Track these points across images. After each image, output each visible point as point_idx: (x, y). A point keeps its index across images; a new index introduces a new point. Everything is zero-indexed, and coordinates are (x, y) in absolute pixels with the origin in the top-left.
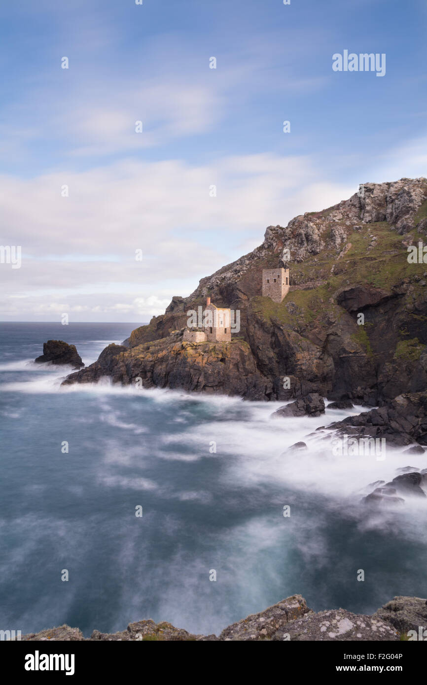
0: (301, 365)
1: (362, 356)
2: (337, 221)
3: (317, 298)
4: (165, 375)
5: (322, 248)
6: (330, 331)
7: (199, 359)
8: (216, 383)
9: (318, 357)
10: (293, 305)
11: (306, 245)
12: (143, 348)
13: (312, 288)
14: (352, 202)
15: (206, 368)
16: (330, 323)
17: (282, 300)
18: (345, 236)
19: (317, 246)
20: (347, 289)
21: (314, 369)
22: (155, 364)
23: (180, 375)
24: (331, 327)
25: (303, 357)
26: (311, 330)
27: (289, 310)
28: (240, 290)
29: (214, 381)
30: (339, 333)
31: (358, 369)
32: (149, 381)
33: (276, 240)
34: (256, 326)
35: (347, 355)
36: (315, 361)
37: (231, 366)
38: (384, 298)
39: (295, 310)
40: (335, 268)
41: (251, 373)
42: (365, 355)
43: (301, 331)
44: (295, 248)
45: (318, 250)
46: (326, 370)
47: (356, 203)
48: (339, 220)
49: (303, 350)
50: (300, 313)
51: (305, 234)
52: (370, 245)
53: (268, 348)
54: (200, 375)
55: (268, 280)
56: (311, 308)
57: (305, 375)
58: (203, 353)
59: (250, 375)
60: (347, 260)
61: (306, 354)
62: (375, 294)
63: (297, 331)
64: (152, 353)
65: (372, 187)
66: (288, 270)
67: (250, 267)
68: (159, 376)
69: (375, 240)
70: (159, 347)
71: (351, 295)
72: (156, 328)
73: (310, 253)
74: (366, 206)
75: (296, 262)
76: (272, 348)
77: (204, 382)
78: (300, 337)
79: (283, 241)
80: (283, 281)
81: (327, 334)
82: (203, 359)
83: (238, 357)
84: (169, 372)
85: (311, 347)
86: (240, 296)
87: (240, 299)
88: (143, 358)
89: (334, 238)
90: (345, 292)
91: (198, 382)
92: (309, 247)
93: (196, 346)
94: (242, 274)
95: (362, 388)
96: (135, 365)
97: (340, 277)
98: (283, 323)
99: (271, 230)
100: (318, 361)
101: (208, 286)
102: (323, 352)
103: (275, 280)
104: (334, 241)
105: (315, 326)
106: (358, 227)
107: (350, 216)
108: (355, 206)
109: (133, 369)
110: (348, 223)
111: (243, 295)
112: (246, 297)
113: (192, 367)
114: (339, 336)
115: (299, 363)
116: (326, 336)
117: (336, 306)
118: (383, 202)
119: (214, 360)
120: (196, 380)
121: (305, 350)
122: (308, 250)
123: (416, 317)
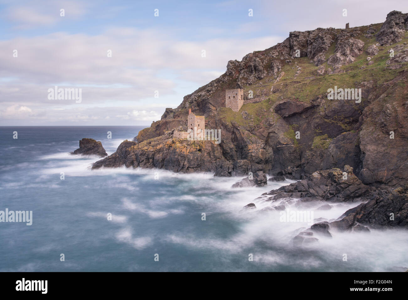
0: (251, 153)
1: (291, 147)
2: (275, 57)
3: (262, 109)
4: (162, 161)
5: (265, 75)
6: (270, 130)
7: (184, 150)
8: (196, 166)
9: (263, 147)
10: (246, 113)
11: (254, 73)
12: (146, 143)
14: (285, 44)
15: (189, 155)
16: (271, 125)
17: (239, 110)
18: (280, 67)
19: (262, 74)
20: (281, 102)
21: (260, 155)
22: (155, 153)
23: (172, 161)
24: (271, 128)
25: (253, 148)
26: (258, 130)
27: (244, 117)
28: (211, 104)
29: (194, 164)
30: (276, 132)
31: (289, 155)
32: (151, 165)
33: (235, 70)
34: (222, 127)
35: (281, 146)
36: (261, 150)
37: (206, 154)
38: (306, 108)
39: (248, 117)
40: (273, 88)
41: (219, 158)
42: (293, 145)
43: (251, 131)
44: (247, 75)
45: (263, 77)
46: (268, 156)
47: (288, 45)
48: (276, 56)
49: (253, 143)
50: (251, 118)
51: (254, 66)
52: (297, 73)
53: (230, 142)
54: (185, 160)
55: (229, 97)
56: (258, 115)
57: (254, 159)
58: (187, 146)
59: (218, 159)
60: (281, 83)
61: (255, 145)
62: (300, 106)
63: (249, 131)
64: (153, 146)
65: (298, 34)
66: (242, 90)
67: (218, 88)
68: (158, 161)
69: (300, 70)
70: (157, 142)
71: (284, 107)
72: (155, 129)
73: (257, 78)
74: (294, 47)
75: (248, 85)
76: (232, 142)
77: (188, 165)
78: (251, 135)
79: (239, 70)
80: (239, 97)
81: (269, 132)
82: (187, 150)
83: (210, 148)
84: (164, 159)
85: (258, 141)
86: (211, 108)
87: (211, 110)
88: (147, 149)
89: (273, 68)
90: (280, 104)
92: (256, 75)
93: (182, 141)
94: (212, 92)
95: (291, 168)
96: (141, 154)
97: (277, 94)
98: (240, 126)
99: (231, 63)
100: (263, 150)
101: (190, 101)
102: (266, 144)
103: (234, 96)
104: (273, 70)
105: (260, 127)
106: (289, 61)
107: (283, 53)
108: (286, 47)
109: (140, 157)
110: (282, 58)
111: (213, 107)
112: (215, 108)
113: (179, 155)
114: (276, 134)
115: (250, 151)
116: (268, 134)
117: (274, 113)
118: (305, 44)
119: (194, 150)
120: (182, 164)
121: (254, 143)
122: (255, 76)
123: (326, 120)
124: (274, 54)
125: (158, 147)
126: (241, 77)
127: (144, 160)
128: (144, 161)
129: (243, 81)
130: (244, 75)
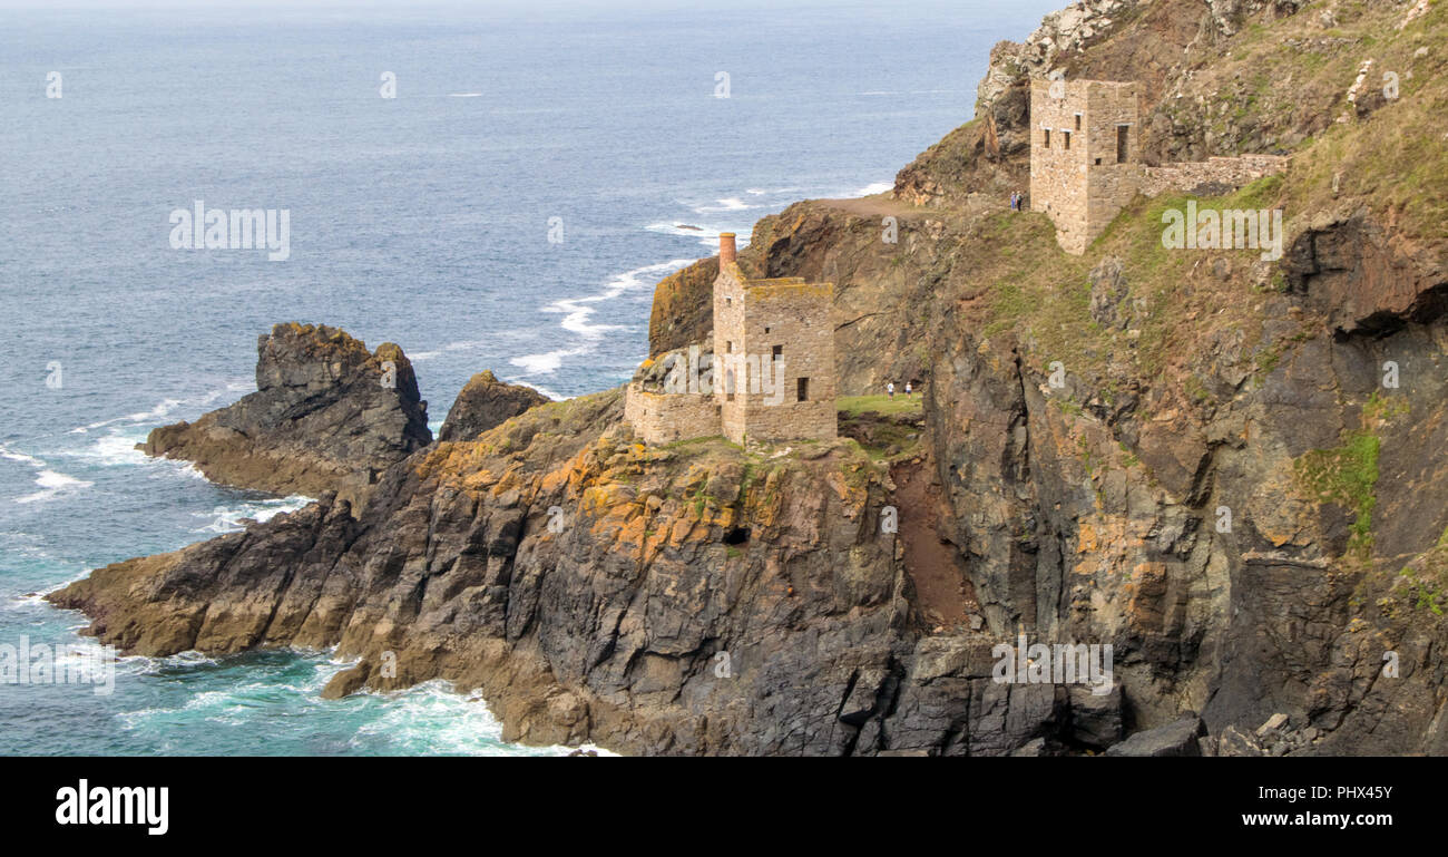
0: (1088, 579)
1: (1314, 568)
6: (1219, 429)
7: (633, 530)
8: (686, 646)
9: (1164, 547)
10: (1115, 275)
13: (1226, 187)
15: (660, 570)
16: (1226, 390)
17: (1088, 241)
20: (1321, 221)
21: (1132, 606)
22: (523, 519)
23: (567, 596)
24: (1227, 408)
25: (1099, 545)
27: (1094, 302)
29: (683, 633)
30: (1252, 442)
31: (1293, 627)
35: (1258, 555)
36: (1146, 568)
37: (772, 569)
38: (1422, 293)
39: (1116, 304)
40: (1366, 77)
41: (865, 602)
42: (1323, 561)
43: (1115, 414)
46: (1195, 613)
49: (1108, 508)
50: (1130, 321)
53: (993, 478)
54: (631, 601)
56: (1179, 297)
58: (654, 501)
59: (858, 610)
61: (1115, 525)
63: (1099, 412)
71: (1334, 254)
77: (641, 634)
78: (1108, 444)
80: (1097, 147)
81: (1209, 439)
82: (650, 529)
83: (811, 526)
84: (550, 572)
85: (1138, 498)
88: (485, 488)
90: (1313, 234)
91: (616, 632)
93: (642, 463)
96: (448, 520)
100: (1160, 567)
102: (1191, 526)
105: (1167, 399)
113: (603, 561)
114: (1251, 457)
115: (1081, 569)
116: (1203, 452)
117: (1271, 298)
119: (696, 537)
120: (611, 624)
121: (1114, 510)
125: (551, 479)
127: (455, 560)
128: (456, 567)
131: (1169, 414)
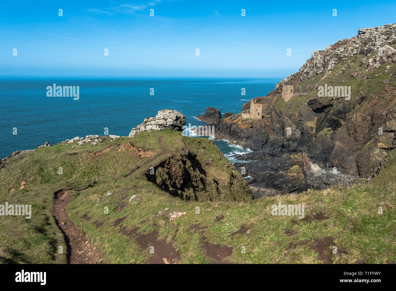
0: (287, 133)
1: (309, 132)
3: (300, 102)
5: (321, 71)
6: (300, 119)
7: (242, 126)
8: (247, 137)
9: (294, 130)
10: (291, 104)
11: (315, 69)
13: (302, 96)
15: (245, 130)
16: (301, 115)
17: (287, 101)
20: (312, 99)
21: (291, 136)
22: (231, 125)
24: (301, 117)
25: (287, 130)
27: (288, 106)
29: (247, 136)
30: (304, 120)
31: (307, 138)
32: (227, 132)
35: (304, 131)
36: (291, 132)
37: (255, 130)
38: (323, 106)
39: (290, 107)
40: (317, 85)
43: (290, 117)
45: (319, 73)
46: (296, 136)
49: (288, 126)
50: (292, 108)
52: (338, 73)
53: (277, 123)
54: (242, 133)
55: (284, 90)
58: (244, 124)
60: (323, 82)
62: (320, 104)
63: (288, 117)
65: (365, 31)
66: (292, 86)
69: (343, 70)
71: (313, 102)
77: (243, 136)
78: (289, 120)
80: (289, 91)
82: (244, 126)
83: (259, 127)
85: (292, 125)
88: (228, 122)
93: (243, 120)
98: (284, 112)
100: (293, 132)
102: (297, 128)
104: (327, 68)
106: (344, 59)
110: (342, 55)
113: (239, 129)
114: (303, 122)
117: (307, 106)
119: (248, 127)
120: (240, 135)
122: (314, 72)
123: (333, 117)
124: (339, 50)
125: (234, 121)
126: (305, 71)
128: (225, 129)
129: (305, 76)
130: (308, 70)
131: (295, 117)
